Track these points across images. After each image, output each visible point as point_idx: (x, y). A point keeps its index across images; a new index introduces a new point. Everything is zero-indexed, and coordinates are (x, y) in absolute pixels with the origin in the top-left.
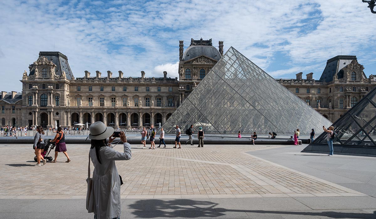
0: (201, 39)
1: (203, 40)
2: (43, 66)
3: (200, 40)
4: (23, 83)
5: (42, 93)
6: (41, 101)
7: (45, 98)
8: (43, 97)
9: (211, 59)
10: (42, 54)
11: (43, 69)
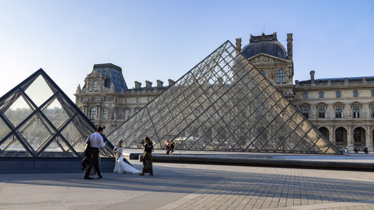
0: (263, 34)
1: (265, 34)
2: (94, 79)
3: (261, 35)
4: (76, 97)
5: (92, 107)
6: (91, 114)
7: (94, 111)
8: (93, 111)
9: (272, 58)
10: (96, 67)
11: (94, 82)
